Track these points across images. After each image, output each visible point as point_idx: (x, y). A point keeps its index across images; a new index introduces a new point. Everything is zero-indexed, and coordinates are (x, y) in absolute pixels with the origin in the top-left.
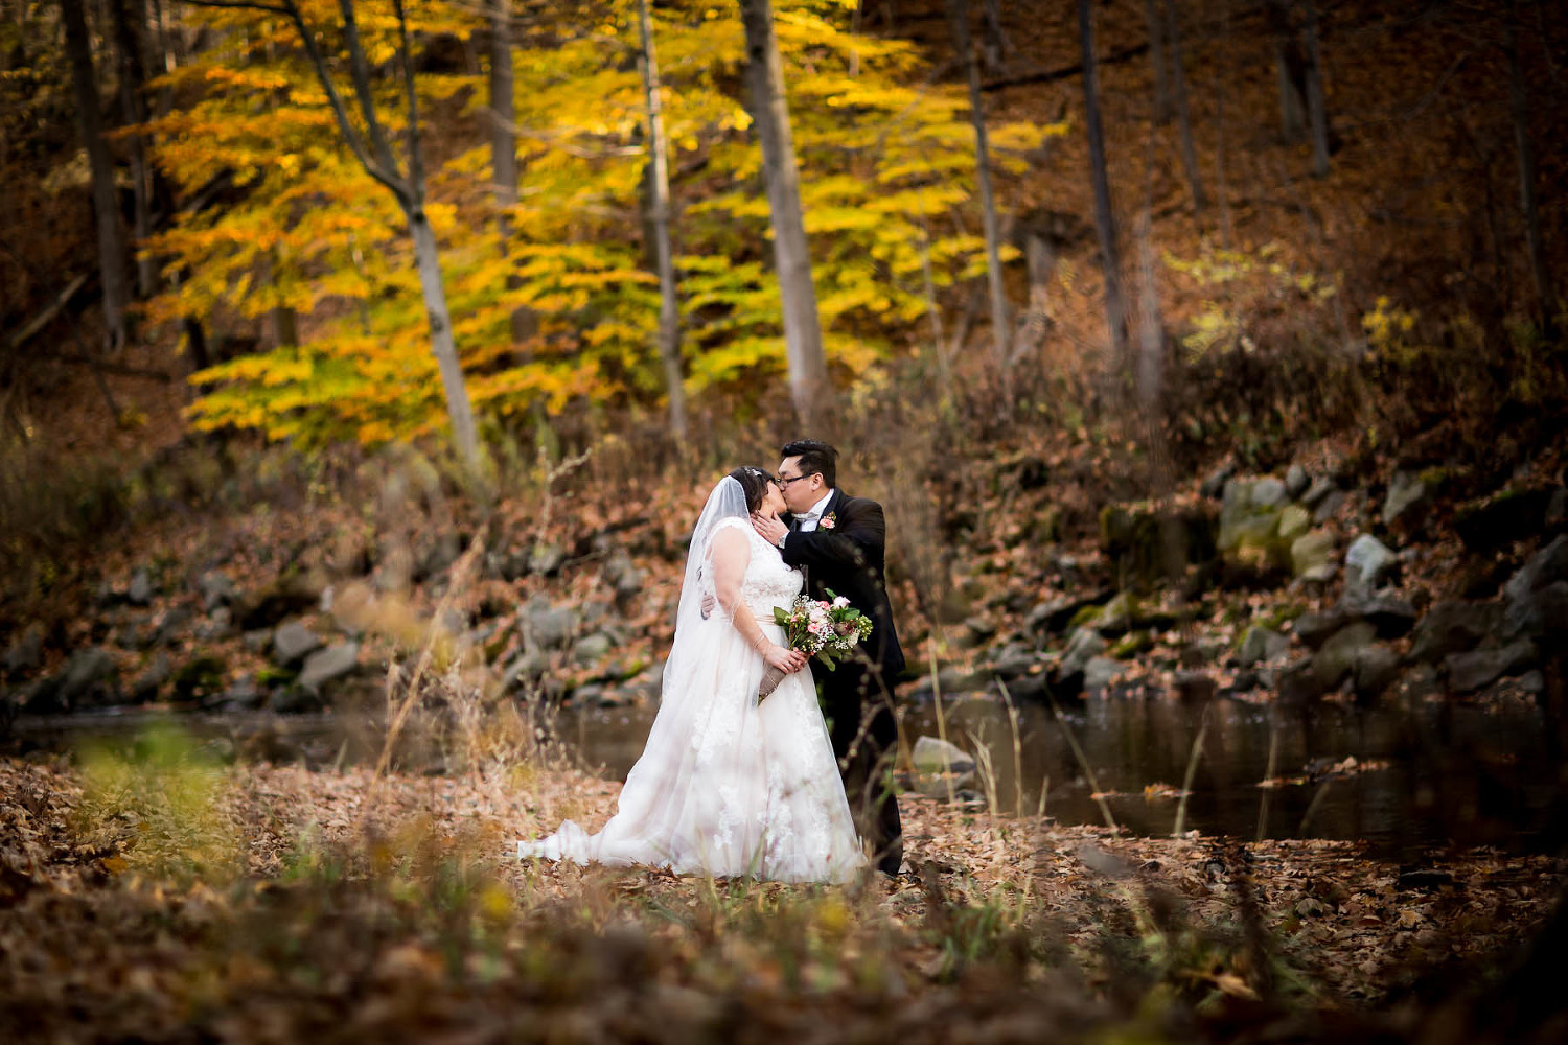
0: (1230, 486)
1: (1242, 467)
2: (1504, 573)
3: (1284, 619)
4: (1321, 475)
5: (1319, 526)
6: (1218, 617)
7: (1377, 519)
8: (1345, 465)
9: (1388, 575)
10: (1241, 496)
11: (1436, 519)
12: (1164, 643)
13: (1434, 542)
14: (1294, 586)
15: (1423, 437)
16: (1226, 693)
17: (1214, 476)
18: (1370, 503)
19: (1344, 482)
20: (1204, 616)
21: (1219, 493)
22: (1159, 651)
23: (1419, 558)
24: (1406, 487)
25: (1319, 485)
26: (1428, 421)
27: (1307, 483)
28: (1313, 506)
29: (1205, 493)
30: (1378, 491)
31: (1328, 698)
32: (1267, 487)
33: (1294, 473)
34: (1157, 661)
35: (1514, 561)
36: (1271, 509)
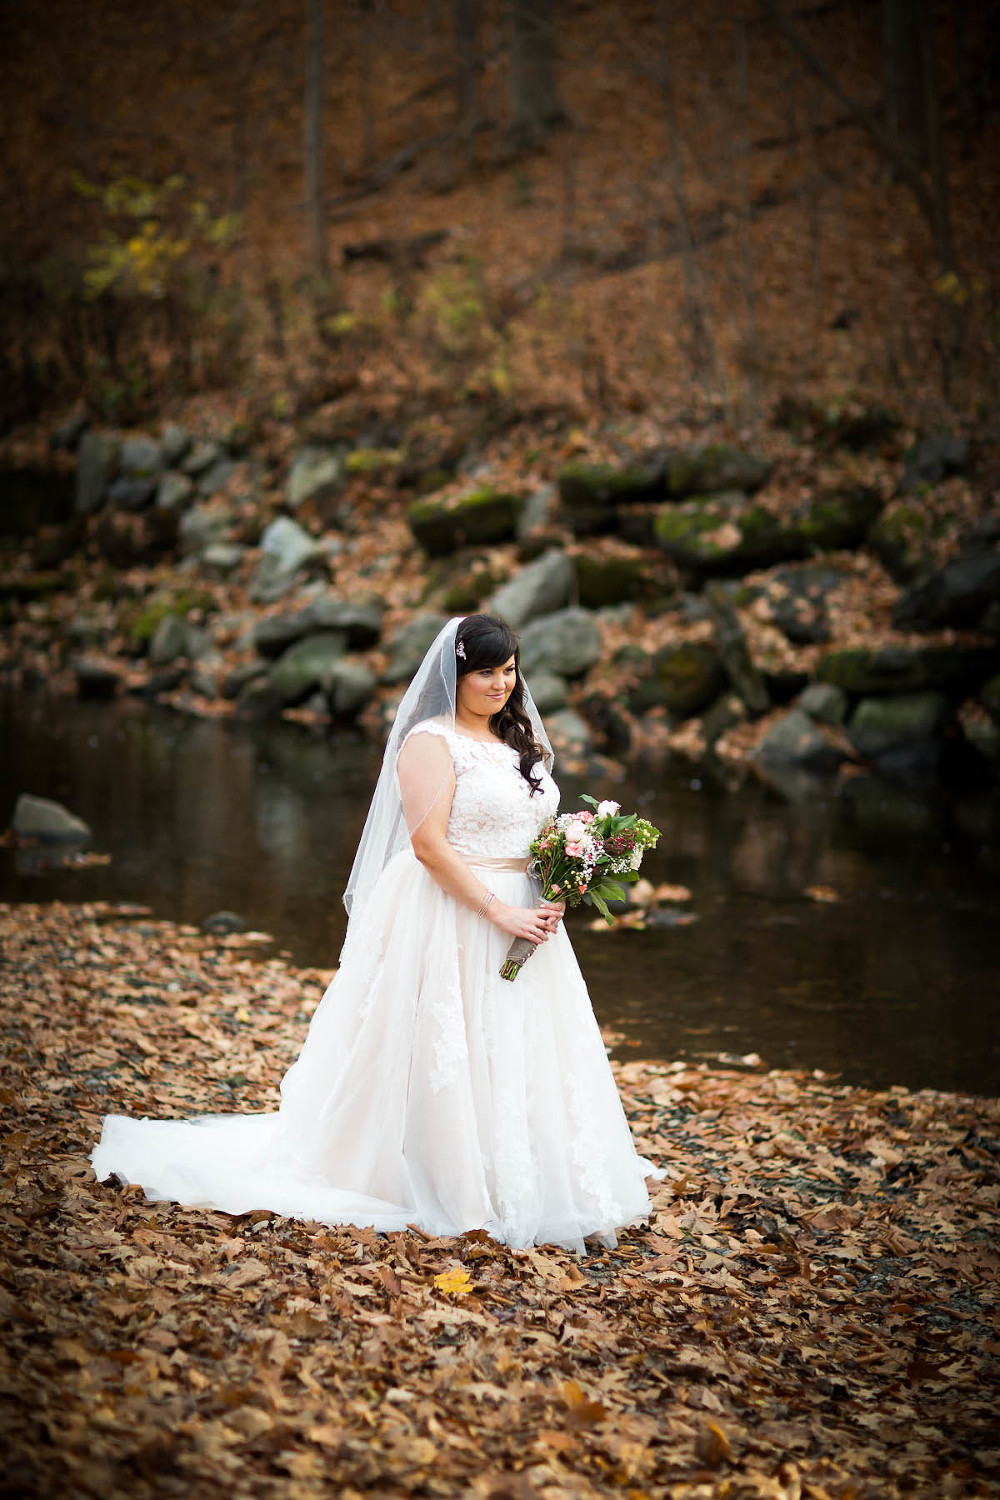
0: (88, 440)
1: (97, 416)
2: (488, 586)
3: (190, 607)
4: (206, 439)
5: (207, 498)
6: (87, 590)
7: (276, 497)
8: (236, 431)
9: (317, 568)
10: (105, 455)
11: (354, 506)
12: (28, 619)
13: (353, 533)
14: (188, 566)
15: (329, 410)
16: (137, 692)
17: (65, 426)
18: (265, 478)
19: (235, 451)
20: (67, 587)
21: (73, 445)
22: (22, 628)
23: (345, 552)
24: (315, 465)
25: (204, 453)
26: (335, 392)
27: (187, 449)
28: (196, 475)
29: (54, 444)
30: (278, 468)
31: (291, 715)
32: (139, 448)
33: (172, 433)
34: (26, 640)
35: (497, 575)
36: (148, 474)
